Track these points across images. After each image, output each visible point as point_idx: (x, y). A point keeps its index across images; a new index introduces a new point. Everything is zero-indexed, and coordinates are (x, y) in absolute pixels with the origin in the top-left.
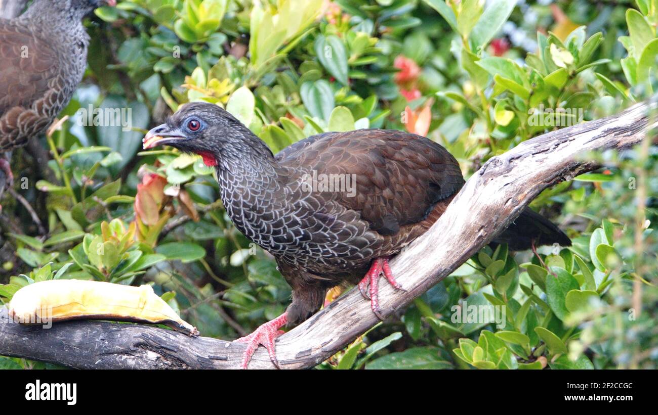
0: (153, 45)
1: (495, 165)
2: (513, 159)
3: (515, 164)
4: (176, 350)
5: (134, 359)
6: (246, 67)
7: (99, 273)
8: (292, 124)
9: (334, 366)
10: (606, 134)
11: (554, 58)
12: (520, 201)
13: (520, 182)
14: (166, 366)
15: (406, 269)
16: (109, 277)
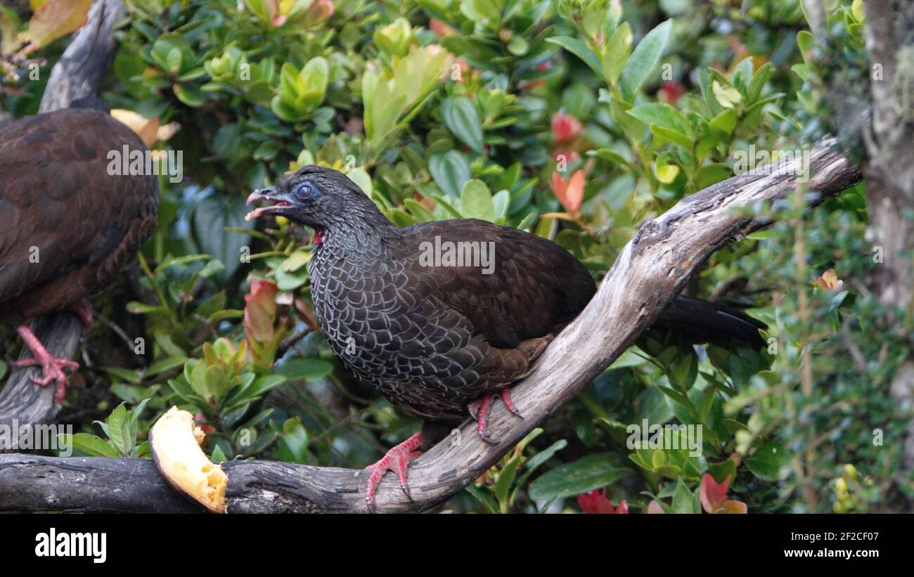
0: (253, 130)
1: (651, 230)
2: (671, 221)
3: (674, 227)
4: (296, 486)
5: (247, 501)
6: (362, 144)
7: (207, 405)
8: (420, 207)
9: (490, 487)
10: (778, 181)
11: (718, 98)
12: (685, 270)
13: (683, 247)
14: (287, 506)
15: (558, 363)
16: (219, 408)
